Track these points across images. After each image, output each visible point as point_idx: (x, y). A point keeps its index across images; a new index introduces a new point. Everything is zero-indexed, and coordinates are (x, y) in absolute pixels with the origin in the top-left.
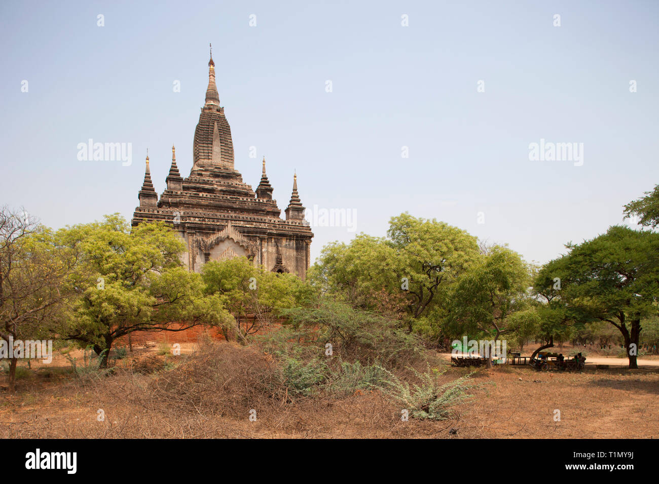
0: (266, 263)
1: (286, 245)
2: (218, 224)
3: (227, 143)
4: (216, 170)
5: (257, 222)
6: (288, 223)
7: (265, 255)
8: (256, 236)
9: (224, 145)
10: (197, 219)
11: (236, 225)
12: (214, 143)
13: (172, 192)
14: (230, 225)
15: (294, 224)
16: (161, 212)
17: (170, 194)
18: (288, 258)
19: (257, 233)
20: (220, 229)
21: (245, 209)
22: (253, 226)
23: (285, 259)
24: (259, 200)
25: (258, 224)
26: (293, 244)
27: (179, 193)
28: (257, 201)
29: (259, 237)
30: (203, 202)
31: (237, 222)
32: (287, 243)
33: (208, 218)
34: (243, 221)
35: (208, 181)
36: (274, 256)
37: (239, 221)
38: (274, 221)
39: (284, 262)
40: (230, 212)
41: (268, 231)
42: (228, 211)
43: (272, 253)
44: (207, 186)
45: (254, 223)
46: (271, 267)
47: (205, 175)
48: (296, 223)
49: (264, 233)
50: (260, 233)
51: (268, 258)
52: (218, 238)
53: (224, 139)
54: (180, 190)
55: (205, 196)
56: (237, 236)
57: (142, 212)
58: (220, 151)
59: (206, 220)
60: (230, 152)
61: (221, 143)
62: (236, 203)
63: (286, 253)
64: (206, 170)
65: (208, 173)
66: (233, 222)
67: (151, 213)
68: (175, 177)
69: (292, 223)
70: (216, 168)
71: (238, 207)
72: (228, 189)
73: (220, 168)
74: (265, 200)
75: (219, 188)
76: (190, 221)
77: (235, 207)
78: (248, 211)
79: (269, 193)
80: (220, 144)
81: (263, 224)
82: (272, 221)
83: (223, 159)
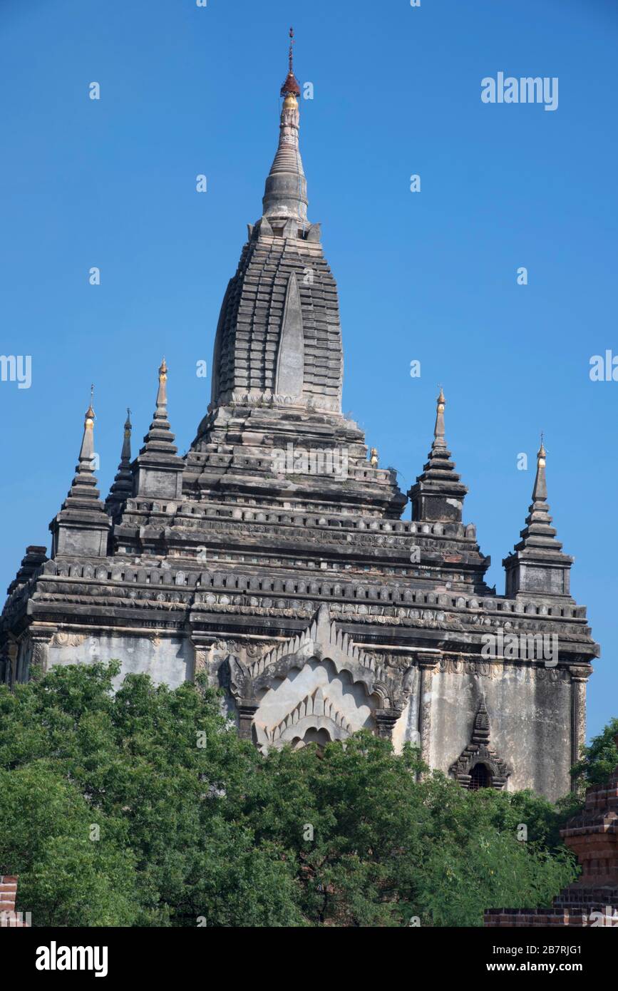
0: (432, 739)
1: (504, 681)
2: (289, 612)
3: (323, 335)
4: (287, 425)
5: (411, 607)
6: (513, 608)
7: (432, 711)
8: (406, 653)
9: (314, 342)
10: (225, 600)
11: (343, 617)
12: (286, 340)
13: (150, 507)
14: (324, 616)
15: (532, 613)
16: (117, 578)
17: (145, 510)
18: (510, 726)
19: (408, 641)
20: (295, 630)
21: (374, 558)
22: (398, 621)
23: (501, 728)
24: (420, 529)
25: (415, 614)
26: (528, 677)
27: (172, 508)
28: (414, 529)
29: (414, 654)
30: (244, 537)
31: (349, 607)
32: (507, 676)
33: (257, 595)
34: (367, 604)
35: (260, 462)
36: (464, 717)
37: (354, 603)
38: (467, 604)
39: (493, 738)
40: (324, 566)
41: (446, 637)
42: (318, 563)
43: (453, 708)
44: (255, 481)
45: (402, 612)
46: (451, 755)
47: (249, 440)
48: (538, 610)
49: (433, 643)
50: (420, 642)
51: (441, 724)
52: (285, 658)
53: (315, 324)
54: (173, 498)
55: (249, 516)
56: (345, 654)
57: (60, 578)
58: (302, 362)
59: (254, 601)
60: (331, 364)
61: (306, 337)
62: (345, 538)
63: (502, 708)
64: (256, 427)
65: (259, 436)
66: (336, 607)
67: (87, 578)
68: (161, 458)
69: (525, 609)
70: (286, 417)
71: (349, 551)
72: (321, 487)
73: (298, 418)
74: (439, 528)
75: (293, 487)
76: (205, 606)
77: (341, 551)
78: (383, 562)
79: (452, 502)
80: (302, 342)
81: (429, 615)
82: (461, 604)
83: (307, 387)
